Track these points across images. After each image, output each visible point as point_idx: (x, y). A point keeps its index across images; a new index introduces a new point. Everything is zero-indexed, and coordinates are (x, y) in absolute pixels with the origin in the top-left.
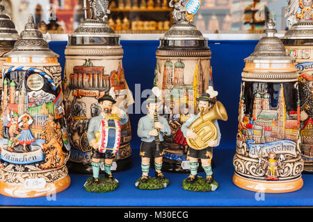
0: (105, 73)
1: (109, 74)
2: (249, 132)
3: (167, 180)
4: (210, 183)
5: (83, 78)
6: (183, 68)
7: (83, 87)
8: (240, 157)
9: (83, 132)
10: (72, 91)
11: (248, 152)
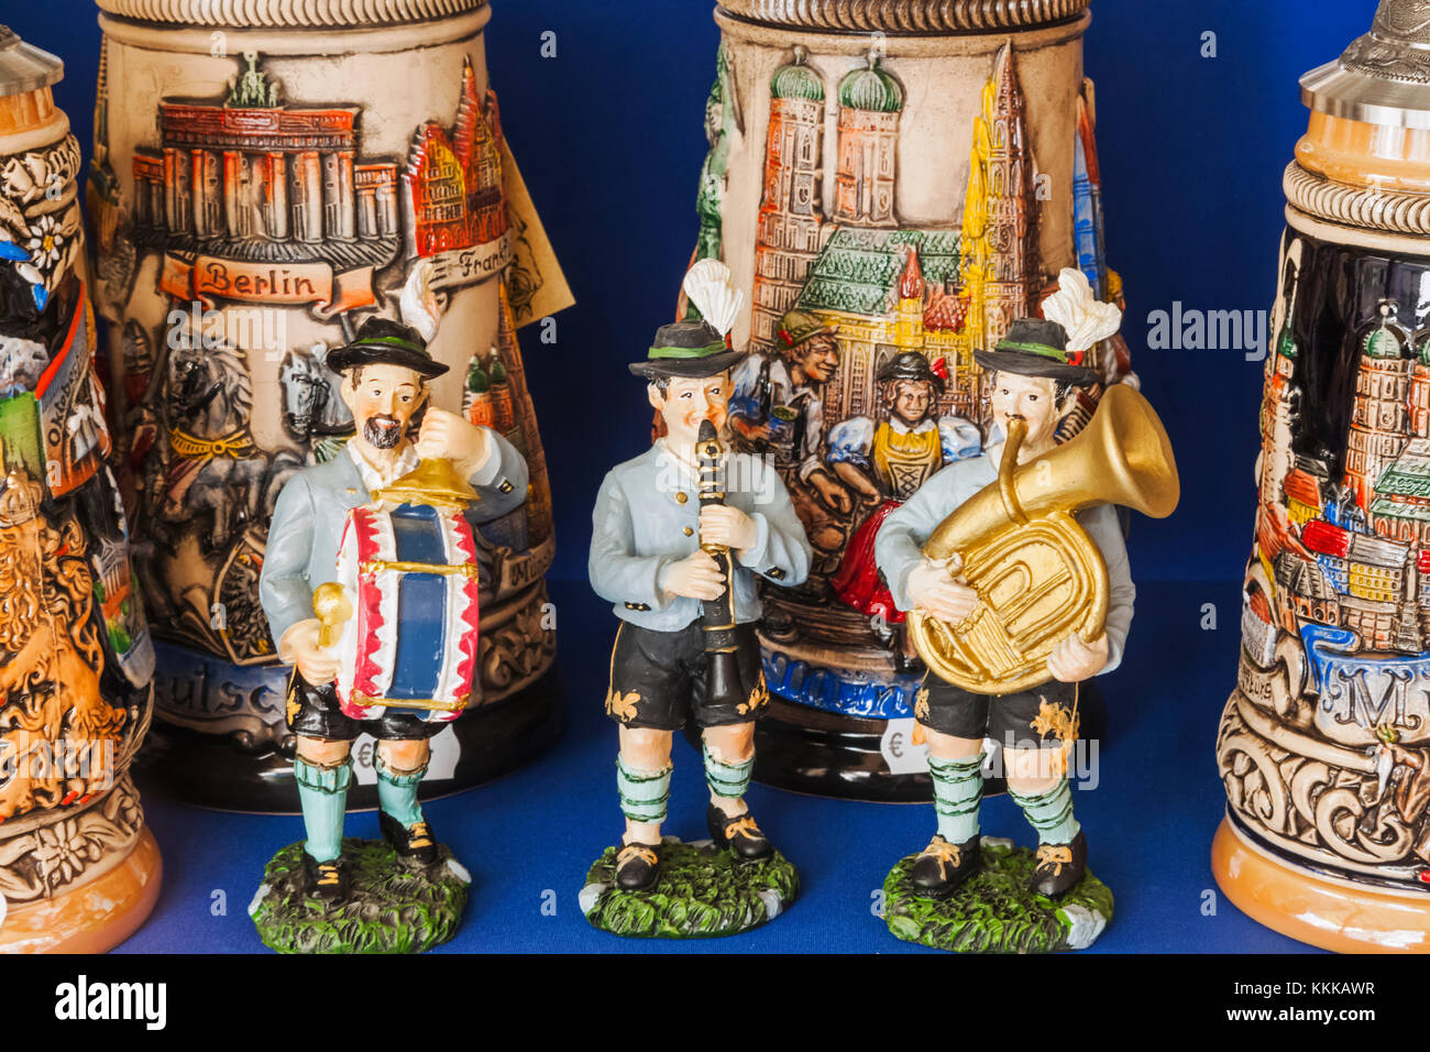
0: (371, 147)
1: (403, 150)
2: (1321, 576)
3: (782, 871)
4: (1058, 898)
5: (221, 180)
6: (894, 108)
7: (228, 245)
8: (1263, 726)
9: (235, 537)
10: (150, 263)
11: (1312, 700)
